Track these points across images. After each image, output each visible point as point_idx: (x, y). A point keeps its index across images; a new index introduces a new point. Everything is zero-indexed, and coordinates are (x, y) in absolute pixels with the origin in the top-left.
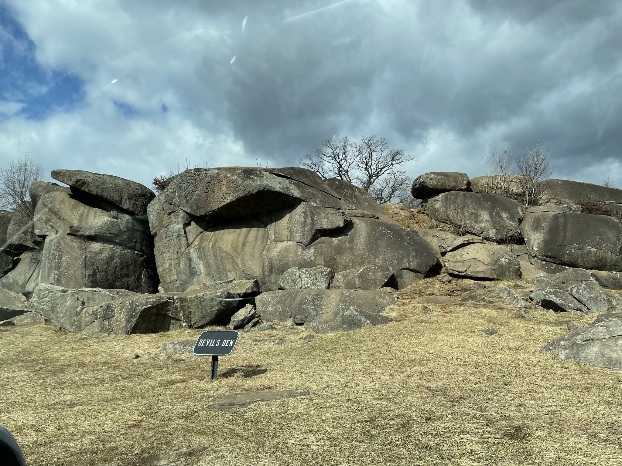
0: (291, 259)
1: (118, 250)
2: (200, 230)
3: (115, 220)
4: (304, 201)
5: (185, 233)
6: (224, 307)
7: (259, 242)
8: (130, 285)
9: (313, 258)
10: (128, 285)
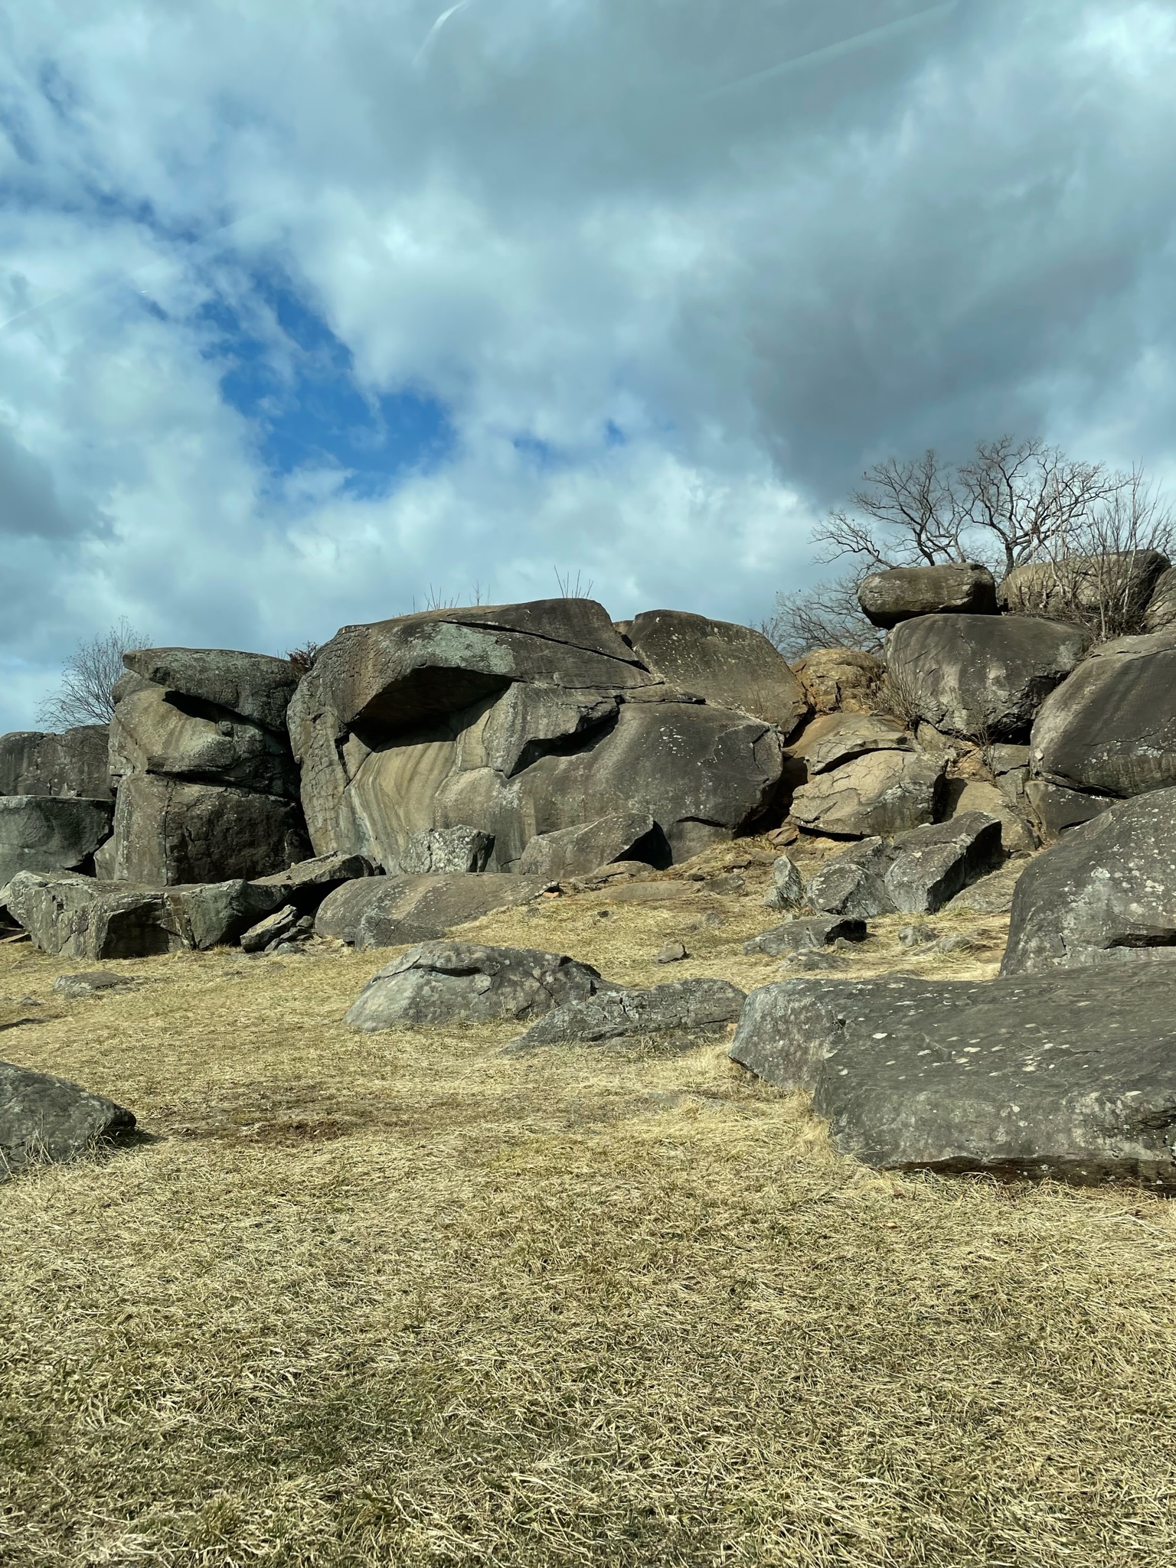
0: (478, 807)
1: (234, 795)
2: (365, 749)
3: (228, 739)
4: (518, 681)
5: (341, 756)
6: (238, 911)
7: (436, 772)
8: (257, 862)
9: (516, 802)
10: (252, 862)
